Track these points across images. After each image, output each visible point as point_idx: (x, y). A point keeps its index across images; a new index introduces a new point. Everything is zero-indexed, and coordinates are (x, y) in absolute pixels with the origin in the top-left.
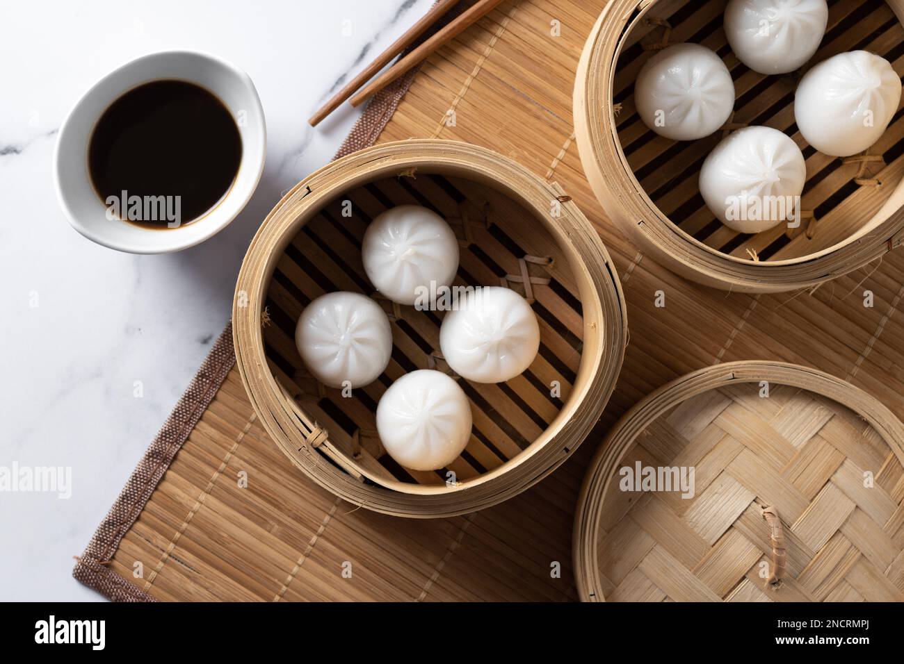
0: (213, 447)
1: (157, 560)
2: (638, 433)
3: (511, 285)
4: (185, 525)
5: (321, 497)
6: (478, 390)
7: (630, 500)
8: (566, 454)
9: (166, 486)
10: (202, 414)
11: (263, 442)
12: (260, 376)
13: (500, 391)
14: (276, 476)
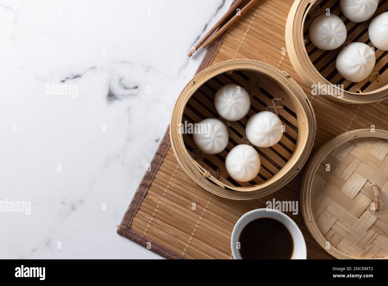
0: (164, 180)
1: (148, 224)
2: (322, 160)
3: (270, 110)
4: (156, 210)
5: (205, 195)
6: (261, 150)
7: (321, 185)
8: (297, 171)
9: (149, 196)
10: (159, 168)
11: (182, 176)
12: (183, 153)
13: (269, 149)
14: (188, 188)
